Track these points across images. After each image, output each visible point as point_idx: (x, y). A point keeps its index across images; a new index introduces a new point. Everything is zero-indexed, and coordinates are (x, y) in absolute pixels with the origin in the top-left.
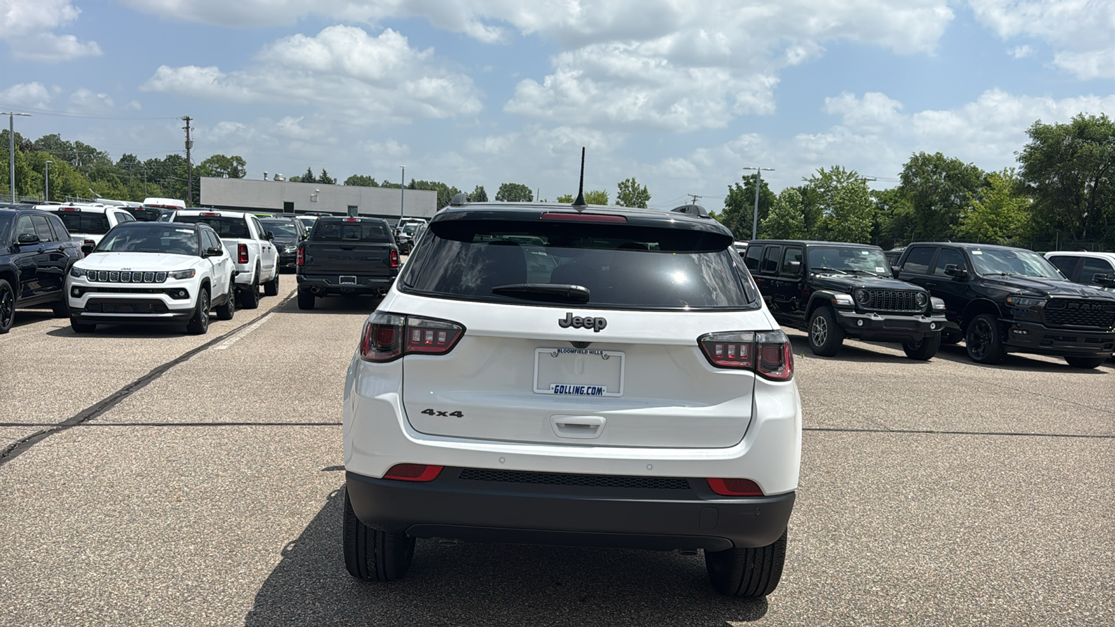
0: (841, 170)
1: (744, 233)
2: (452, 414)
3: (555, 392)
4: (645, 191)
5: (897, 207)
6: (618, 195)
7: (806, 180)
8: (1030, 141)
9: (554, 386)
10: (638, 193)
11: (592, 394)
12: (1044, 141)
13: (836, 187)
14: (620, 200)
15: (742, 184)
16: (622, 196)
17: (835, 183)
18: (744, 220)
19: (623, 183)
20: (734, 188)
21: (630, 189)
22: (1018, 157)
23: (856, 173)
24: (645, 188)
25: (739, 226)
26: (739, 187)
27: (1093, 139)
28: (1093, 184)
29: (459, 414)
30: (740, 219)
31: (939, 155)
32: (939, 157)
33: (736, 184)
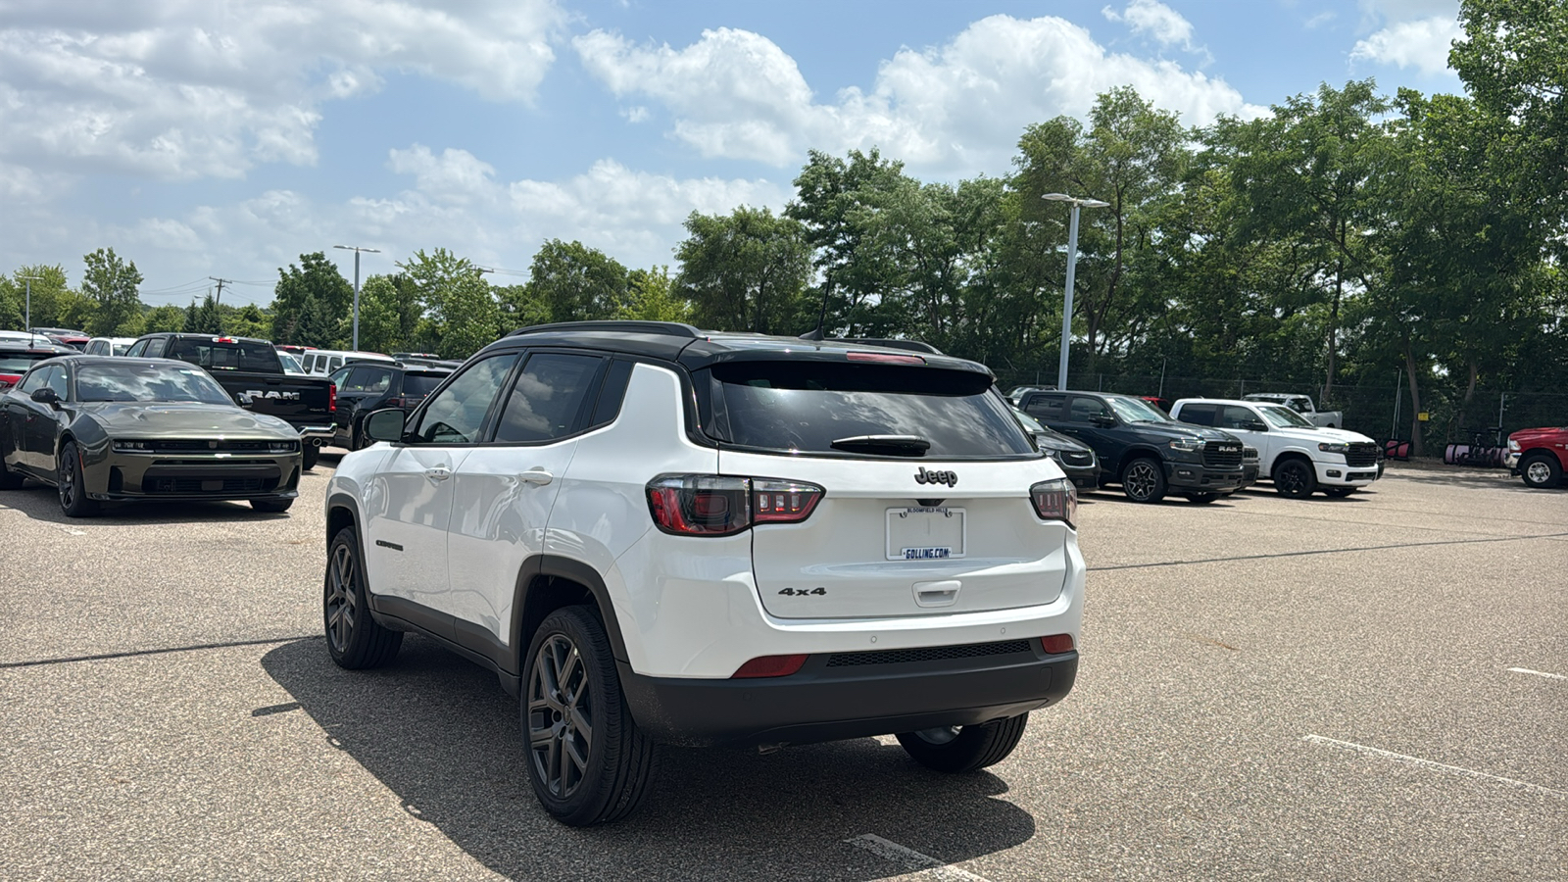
0: (448, 255)
1: (310, 338)
2: (814, 592)
3: (908, 557)
4: (132, 269)
5: (528, 310)
6: (86, 274)
7: (401, 265)
8: (688, 236)
9: (905, 550)
10: (122, 271)
11: (941, 556)
12: (705, 235)
13: (442, 278)
14: (89, 283)
15: (299, 265)
16: (92, 276)
17: (440, 272)
18: (310, 319)
19: (93, 256)
20: (288, 271)
21: (107, 266)
22: (676, 253)
23: (468, 262)
24: (132, 265)
25: (301, 327)
26: (295, 271)
27: (756, 236)
28: (757, 289)
29: (821, 591)
30: (302, 317)
31: (576, 245)
32: (577, 247)
33: (291, 266)
